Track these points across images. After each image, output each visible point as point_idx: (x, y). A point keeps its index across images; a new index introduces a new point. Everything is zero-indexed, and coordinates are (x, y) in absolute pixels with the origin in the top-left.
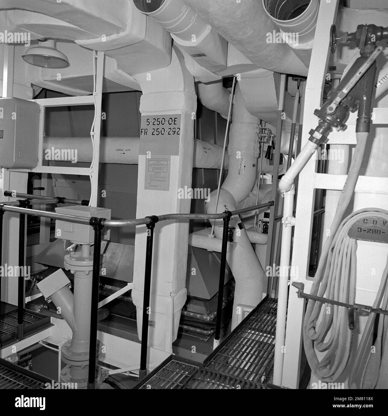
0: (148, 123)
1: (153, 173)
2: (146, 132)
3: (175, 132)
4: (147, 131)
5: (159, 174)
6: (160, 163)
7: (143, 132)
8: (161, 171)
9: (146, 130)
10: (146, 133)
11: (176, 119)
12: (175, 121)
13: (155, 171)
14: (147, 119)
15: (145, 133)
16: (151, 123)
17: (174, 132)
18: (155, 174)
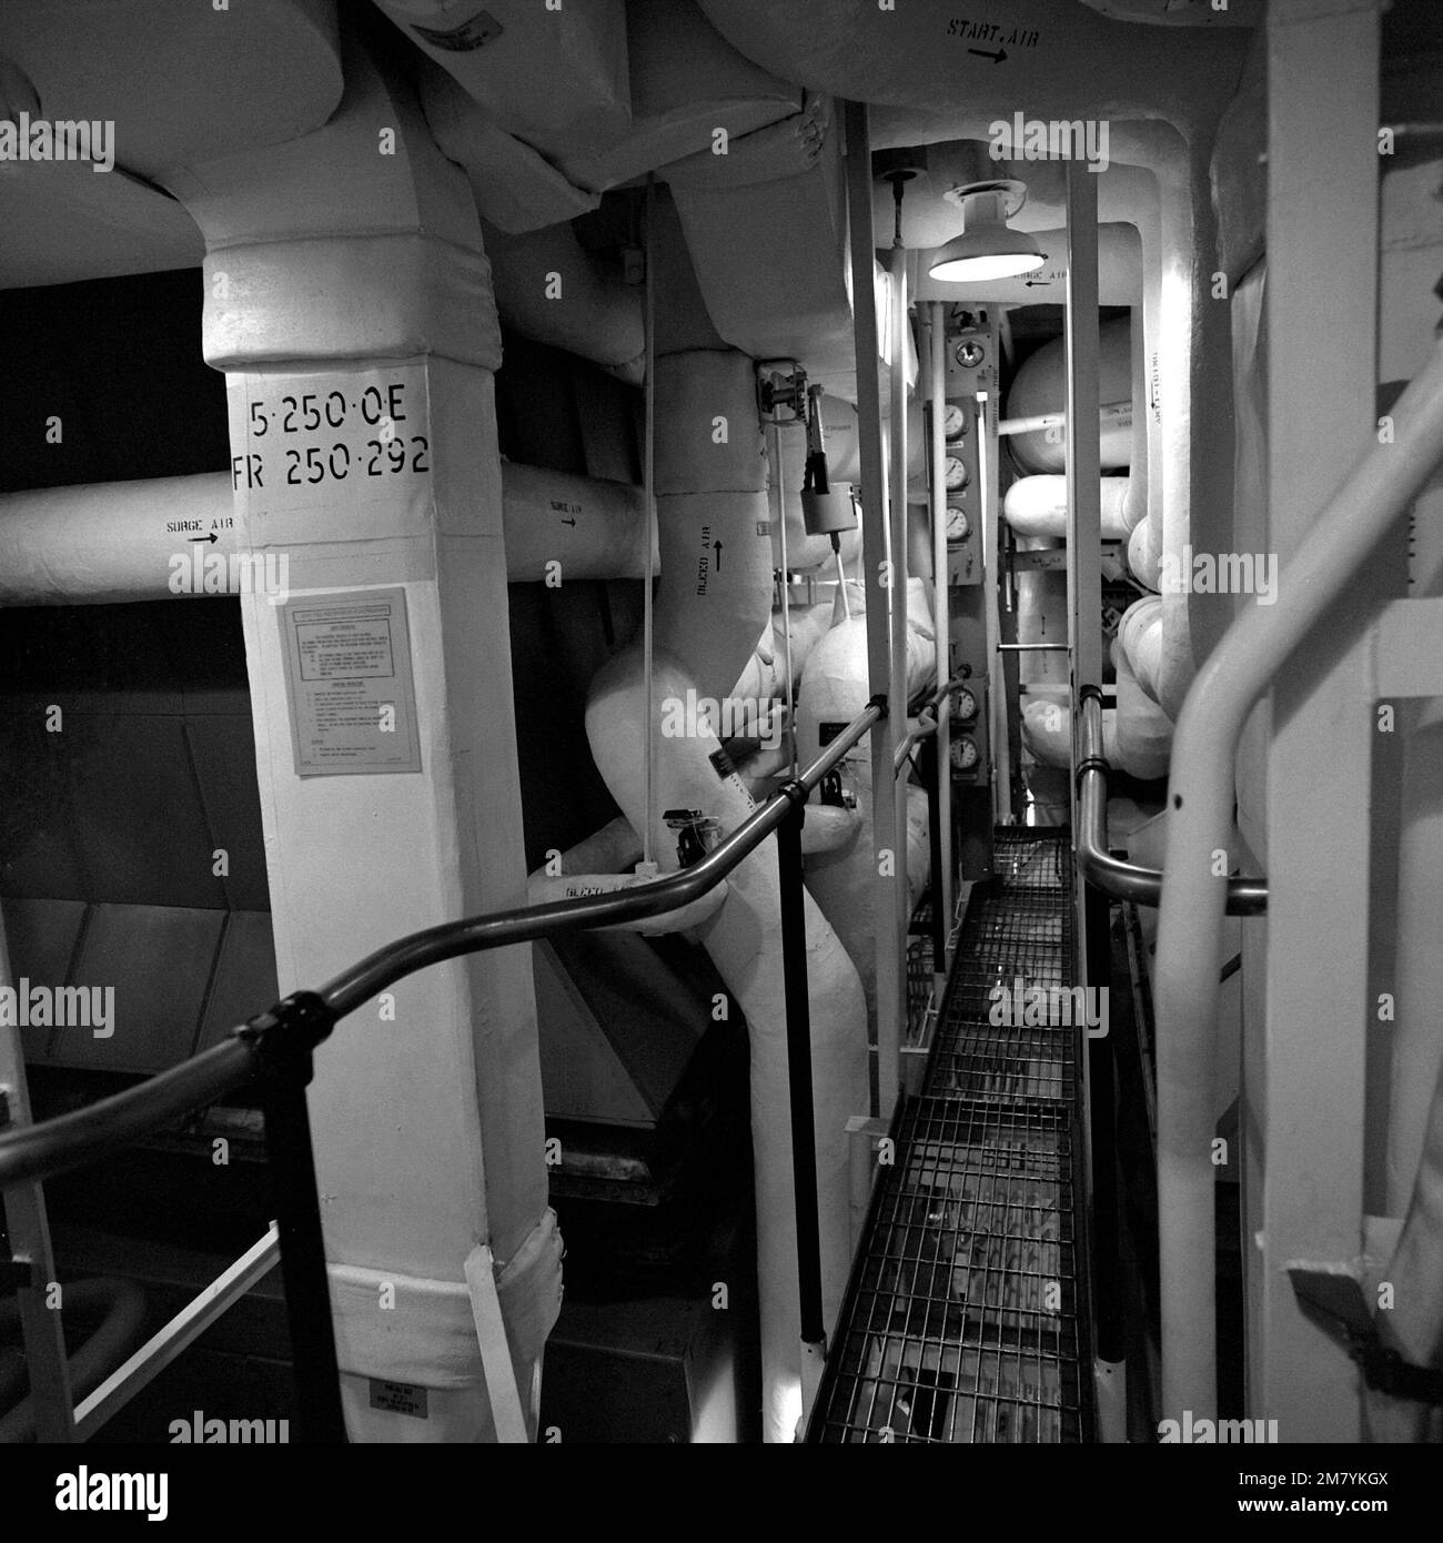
0: (260, 426)
1: (326, 686)
2: (254, 470)
3: (401, 458)
4: (261, 467)
5: (357, 689)
6: (352, 632)
7: (239, 472)
8: (362, 672)
9: (253, 460)
10: (256, 474)
11: (397, 394)
12: (393, 402)
13: (336, 674)
14: (254, 405)
15: (253, 477)
16: (276, 425)
17: (394, 459)
18: (337, 689)
